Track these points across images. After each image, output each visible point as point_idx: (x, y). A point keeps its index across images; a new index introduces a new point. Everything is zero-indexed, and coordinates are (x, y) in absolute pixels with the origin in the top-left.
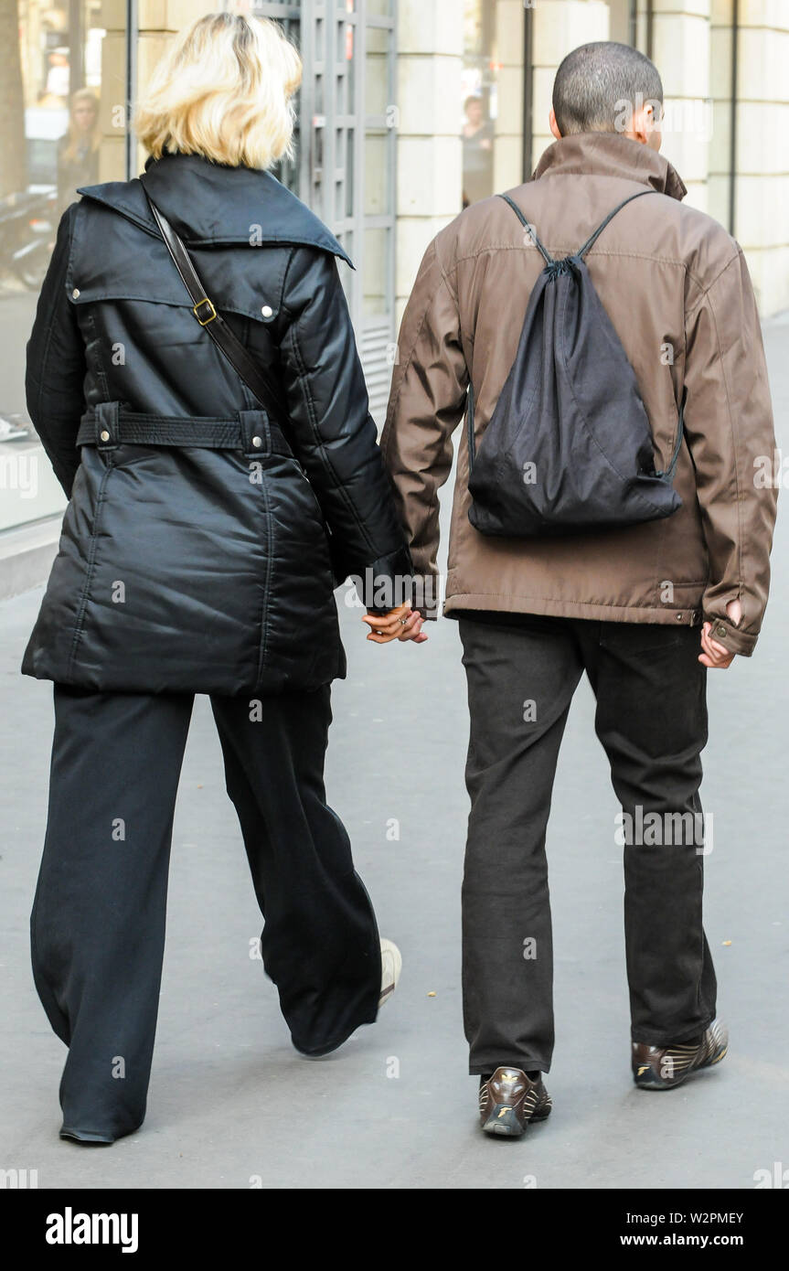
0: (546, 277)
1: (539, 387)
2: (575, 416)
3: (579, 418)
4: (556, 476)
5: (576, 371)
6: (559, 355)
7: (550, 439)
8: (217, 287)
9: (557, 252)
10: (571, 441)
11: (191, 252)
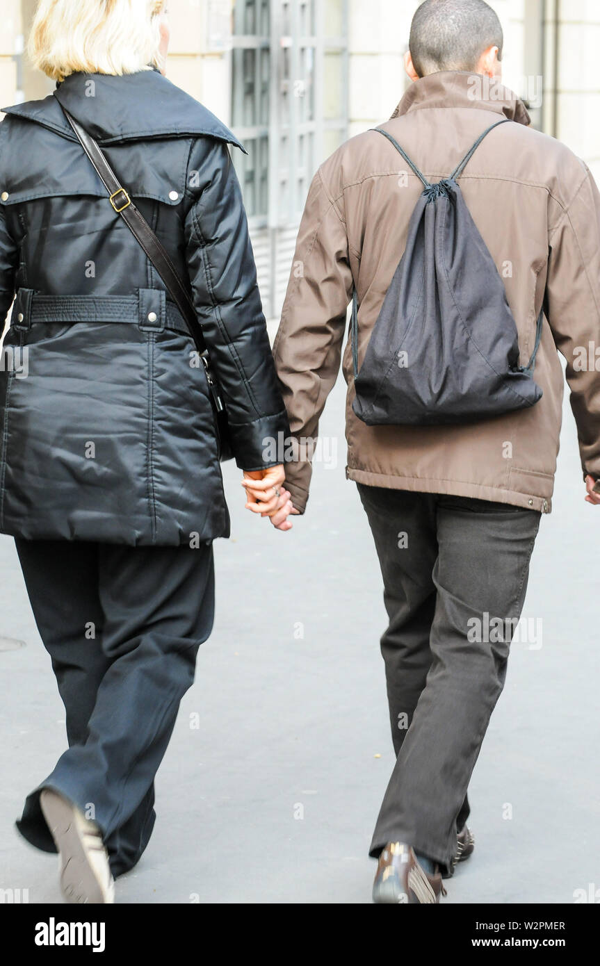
0: (425, 199)
1: (422, 294)
2: (456, 319)
3: (459, 322)
4: (439, 372)
5: (456, 281)
6: (440, 267)
7: (434, 341)
8: (129, 179)
9: (433, 178)
10: (452, 341)
11: (104, 149)
